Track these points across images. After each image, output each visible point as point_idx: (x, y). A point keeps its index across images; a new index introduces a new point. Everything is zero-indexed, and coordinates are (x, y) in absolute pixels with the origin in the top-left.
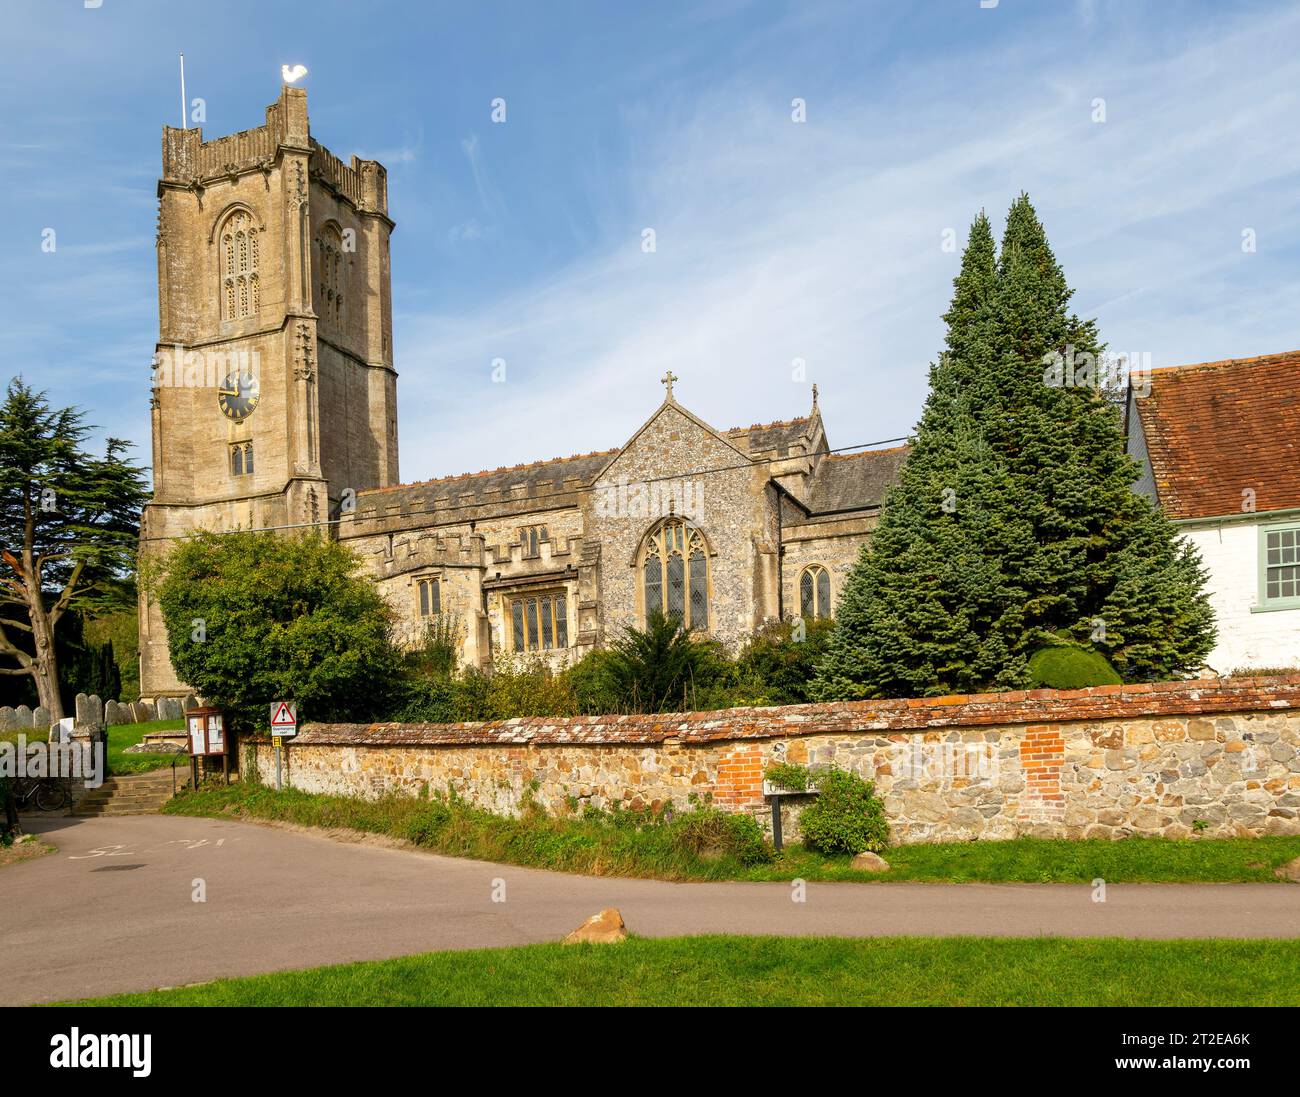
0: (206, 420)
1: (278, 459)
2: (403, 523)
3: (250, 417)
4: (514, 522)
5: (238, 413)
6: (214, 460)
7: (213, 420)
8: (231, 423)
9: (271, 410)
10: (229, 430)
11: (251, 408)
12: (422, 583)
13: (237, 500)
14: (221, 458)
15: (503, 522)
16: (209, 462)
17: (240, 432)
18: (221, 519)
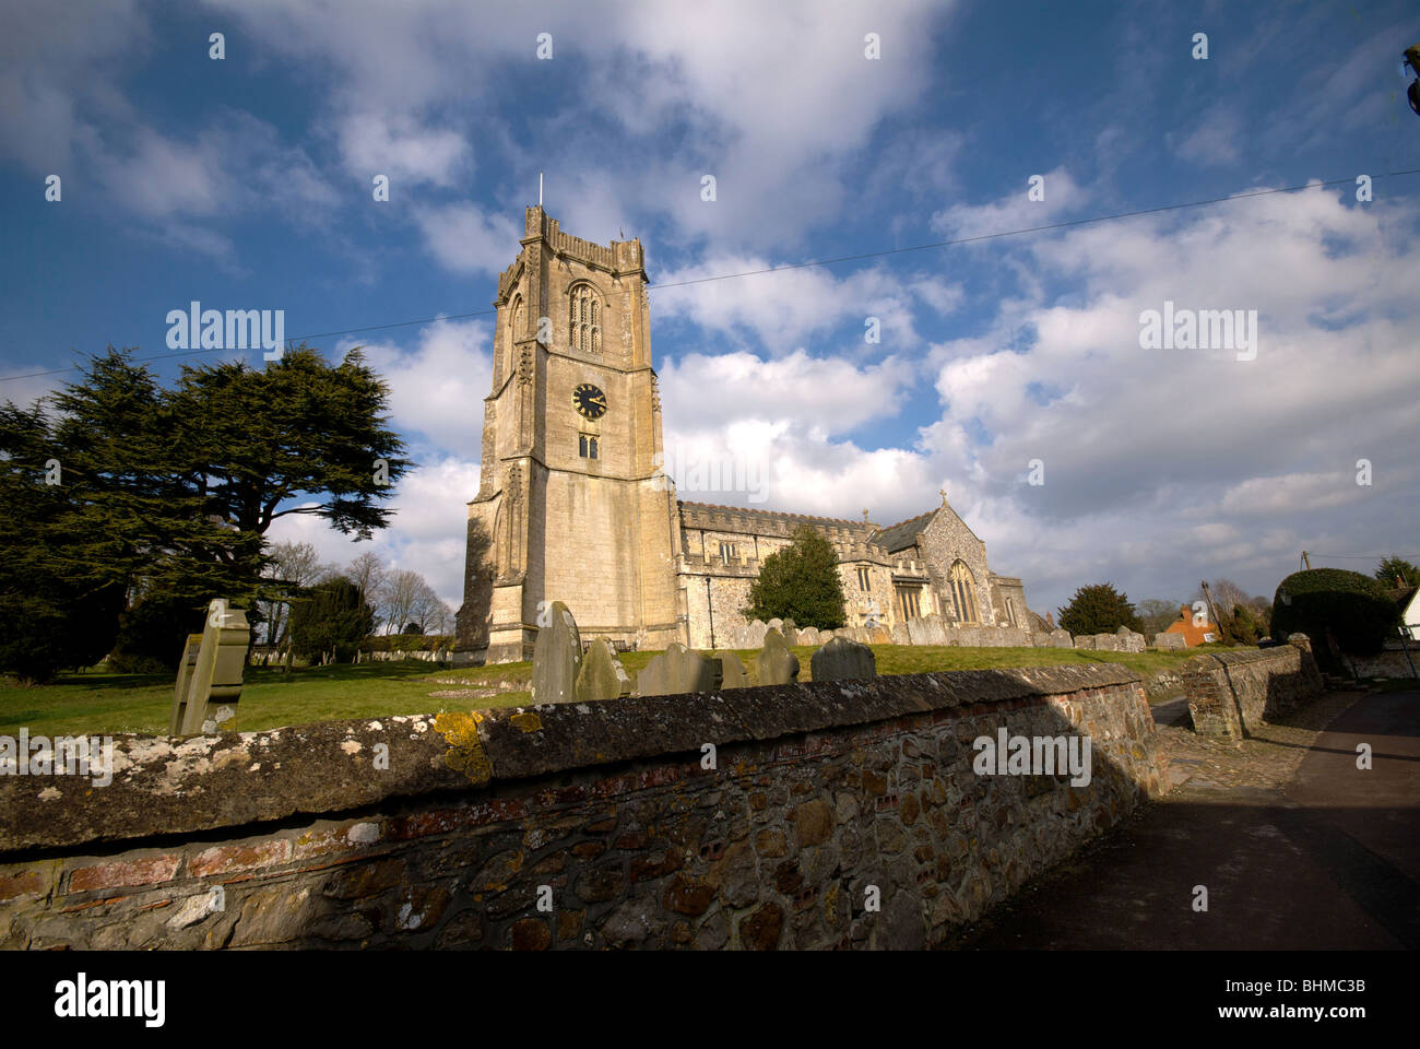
0: (559, 408)
1: (623, 457)
2: (713, 526)
3: (600, 420)
4: (779, 542)
5: (590, 413)
6: (566, 440)
7: (566, 410)
8: (582, 418)
9: (616, 421)
10: (580, 421)
11: (601, 414)
12: (860, 570)
13: (590, 476)
14: (572, 441)
15: (773, 541)
16: (562, 440)
17: (591, 427)
18: (573, 485)
